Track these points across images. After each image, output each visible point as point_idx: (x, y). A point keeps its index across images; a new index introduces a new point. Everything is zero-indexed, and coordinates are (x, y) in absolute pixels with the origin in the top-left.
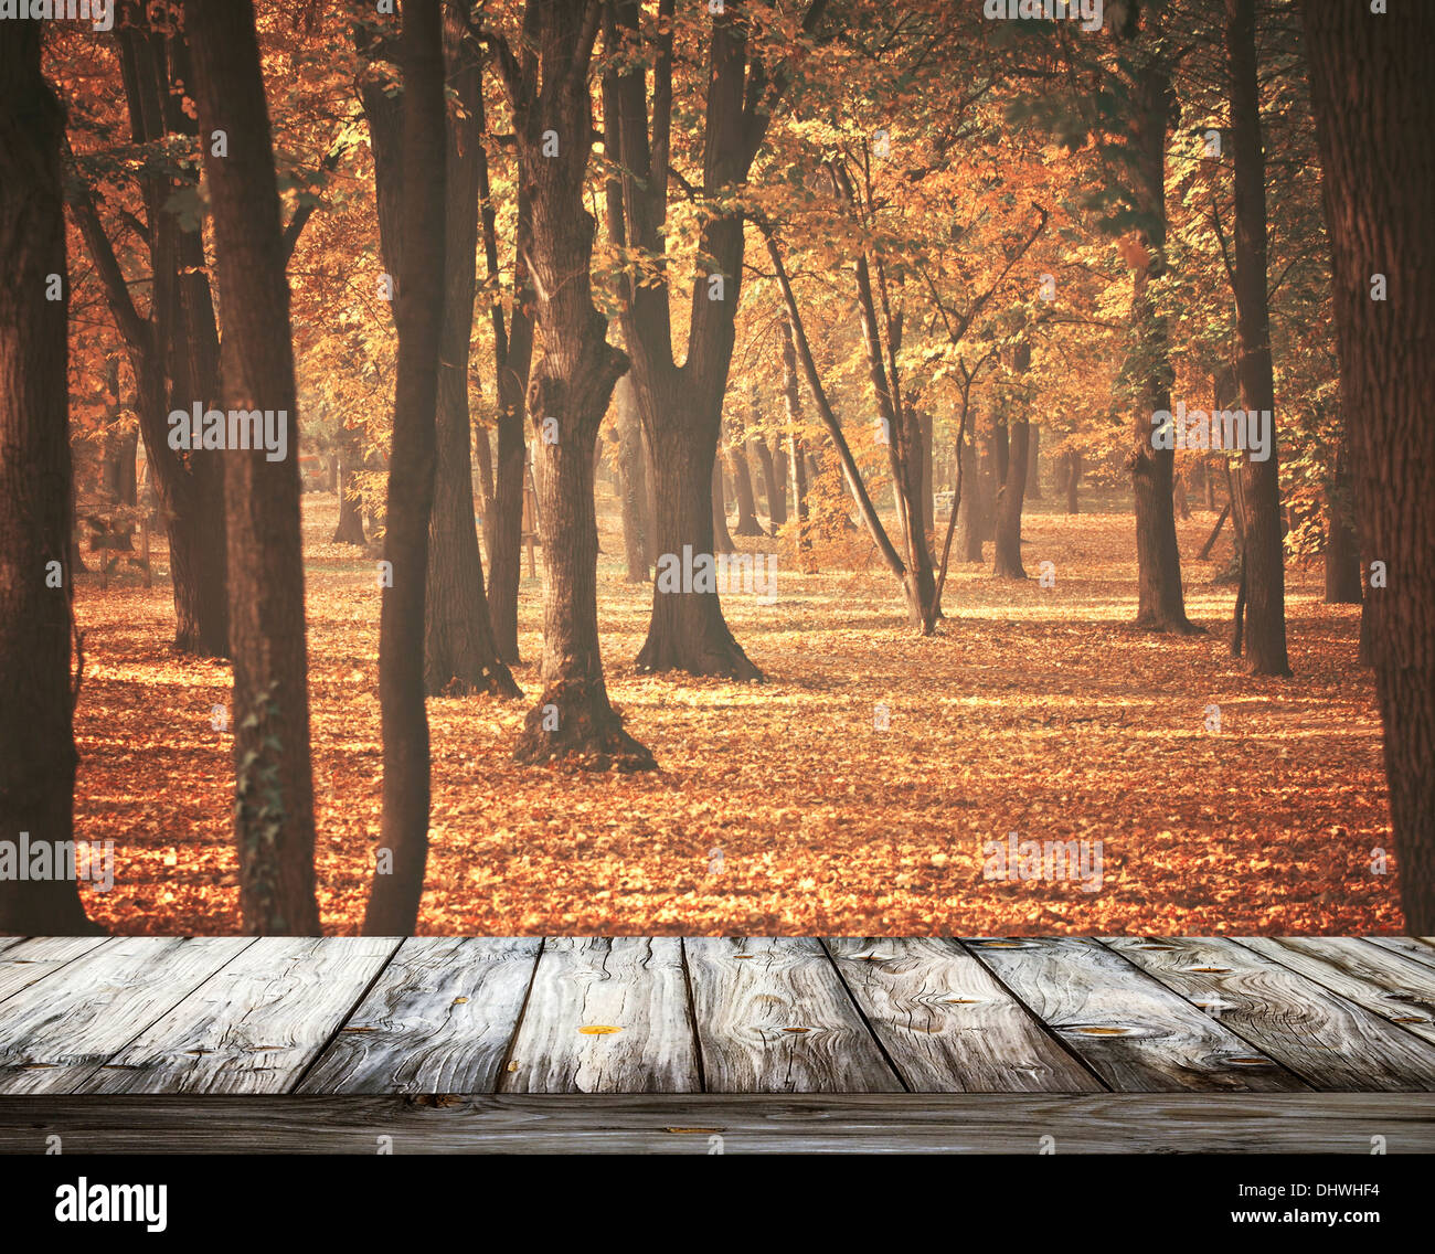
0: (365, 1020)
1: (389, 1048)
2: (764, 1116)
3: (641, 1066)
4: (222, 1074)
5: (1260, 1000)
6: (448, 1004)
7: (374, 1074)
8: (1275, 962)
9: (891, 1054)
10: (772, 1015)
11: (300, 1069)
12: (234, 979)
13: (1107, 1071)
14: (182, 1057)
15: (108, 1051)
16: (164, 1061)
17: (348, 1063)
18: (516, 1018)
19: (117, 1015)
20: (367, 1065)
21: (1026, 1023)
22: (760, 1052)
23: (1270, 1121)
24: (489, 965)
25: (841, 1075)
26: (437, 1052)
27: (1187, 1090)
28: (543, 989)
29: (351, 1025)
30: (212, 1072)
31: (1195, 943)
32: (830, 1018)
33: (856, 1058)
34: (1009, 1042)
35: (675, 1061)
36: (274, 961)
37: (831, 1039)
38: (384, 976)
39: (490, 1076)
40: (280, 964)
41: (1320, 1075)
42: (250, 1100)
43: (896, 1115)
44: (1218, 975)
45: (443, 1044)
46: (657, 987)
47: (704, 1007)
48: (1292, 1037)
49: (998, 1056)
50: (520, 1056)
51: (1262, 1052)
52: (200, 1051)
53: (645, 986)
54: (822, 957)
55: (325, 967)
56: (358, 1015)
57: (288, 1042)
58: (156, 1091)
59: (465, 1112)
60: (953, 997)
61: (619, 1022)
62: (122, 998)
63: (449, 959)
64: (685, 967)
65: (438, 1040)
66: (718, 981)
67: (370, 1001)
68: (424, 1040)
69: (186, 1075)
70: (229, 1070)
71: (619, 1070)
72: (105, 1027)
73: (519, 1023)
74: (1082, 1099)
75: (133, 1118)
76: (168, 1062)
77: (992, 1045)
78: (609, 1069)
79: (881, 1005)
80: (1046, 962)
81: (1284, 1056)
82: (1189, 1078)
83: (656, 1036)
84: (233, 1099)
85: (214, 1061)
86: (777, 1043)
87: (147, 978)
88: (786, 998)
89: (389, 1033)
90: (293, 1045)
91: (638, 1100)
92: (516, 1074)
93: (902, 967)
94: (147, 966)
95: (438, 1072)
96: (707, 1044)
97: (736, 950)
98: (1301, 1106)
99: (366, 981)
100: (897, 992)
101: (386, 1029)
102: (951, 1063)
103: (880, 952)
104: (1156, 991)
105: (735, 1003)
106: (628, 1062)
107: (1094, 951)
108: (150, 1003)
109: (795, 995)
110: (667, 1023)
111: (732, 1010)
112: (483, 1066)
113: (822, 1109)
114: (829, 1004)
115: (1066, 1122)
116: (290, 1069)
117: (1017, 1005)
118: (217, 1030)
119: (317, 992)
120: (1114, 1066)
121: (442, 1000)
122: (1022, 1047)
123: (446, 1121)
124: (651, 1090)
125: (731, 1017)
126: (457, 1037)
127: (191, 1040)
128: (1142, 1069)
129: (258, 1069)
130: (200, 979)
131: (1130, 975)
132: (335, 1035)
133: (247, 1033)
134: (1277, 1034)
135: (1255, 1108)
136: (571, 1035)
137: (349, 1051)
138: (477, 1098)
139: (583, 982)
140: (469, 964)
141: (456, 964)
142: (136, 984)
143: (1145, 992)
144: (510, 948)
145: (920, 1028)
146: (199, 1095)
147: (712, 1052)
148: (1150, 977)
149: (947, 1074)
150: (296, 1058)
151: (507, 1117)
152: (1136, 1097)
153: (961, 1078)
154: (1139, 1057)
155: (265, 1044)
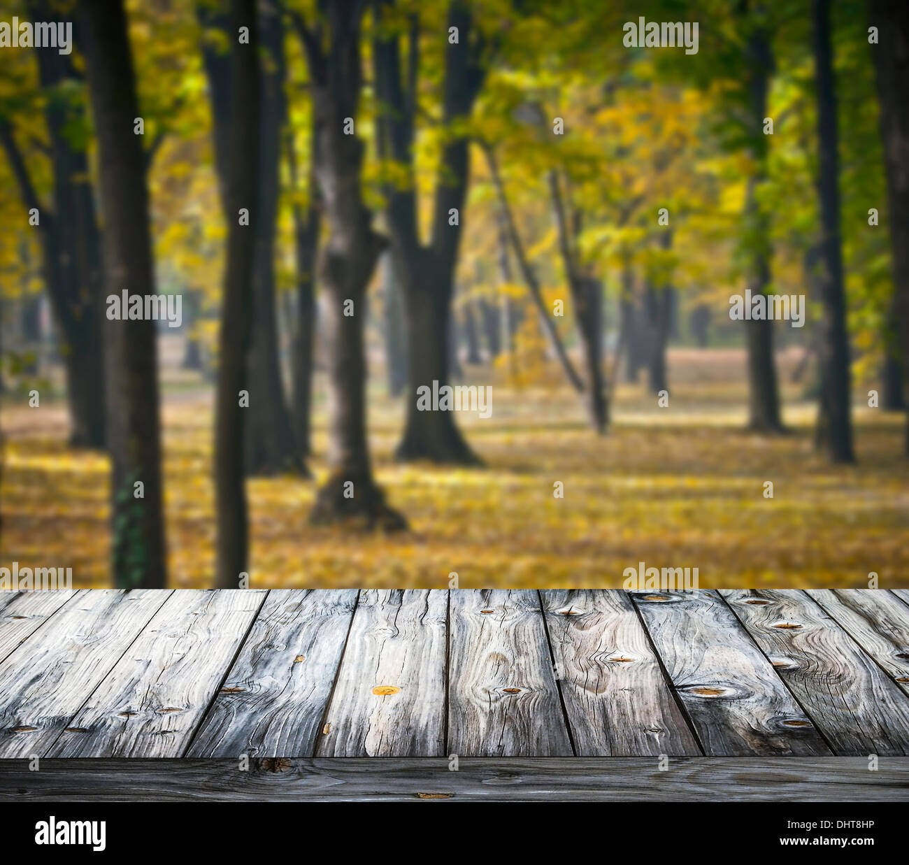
0: (236, 681)
1: (250, 709)
2: (480, 780)
3: (409, 729)
4: (141, 737)
5: (814, 659)
6: (291, 662)
7: (237, 738)
8: (831, 618)
9: (569, 717)
10: (498, 675)
11: (191, 732)
12: (155, 635)
13: (705, 733)
14: (116, 720)
15: (69, 713)
16: (104, 723)
17: (222, 725)
18: (333, 679)
19: (77, 674)
20: (234, 728)
21: (660, 684)
22: (486, 713)
23: (800, 786)
24: (320, 621)
25: (535, 738)
26: (280, 713)
27: (753, 755)
28: (354, 648)
29: (228, 686)
30: (135, 736)
31: (782, 596)
32: (535, 679)
33: (546, 719)
34: (646, 704)
35: (431, 723)
36: (182, 616)
37: (533, 700)
38: (252, 632)
39: (311, 739)
40: (186, 619)
41: (839, 738)
42: (157, 764)
43: (564, 779)
44: (791, 631)
45: (285, 706)
46: (427, 646)
47: (455, 667)
48: (827, 698)
49: (638, 719)
50: (332, 719)
51: (807, 714)
52: (128, 713)
53: (419, 644)
54: (538, 611)
55: (214, 623)
56: (232, 674)
57: (185, 702)
58: (98, 756)
59: (292, 777)
60: (617, 656)
61: (399, 684)
62: (82, 656)
63: (296, 614)
64: (448, 623)
65: (281, 701)
66: (468, 638)
67: (241, 660)
68: (272, 701)
69: (117, 738)
70: (146, 733)
71: (394, 732)
72: (69, 687)
73: (334, 683)
74: (685, 763)
75: (81, 783)
76: (107, 725)
77: (636, 707)
78: (387, 733)
79: (568, 666)
80: (683, 617)
81: (820, 718)
82: (756, 741)
83: (422, 696)
84: (145, 764)
85: (137, 723)
86: (498, 704)
87: (99, 635)
88: (509, 656)
89: (250, 694)
90: (188, 707)
91: (403, 764)
92: (328, 737)
93: (589, 623)
94: (99, 622)
95: (278, 734)
96: (453, 704)
97: (484, 604)
98: (821, 770)
99: (240, 637)
100: (582, 649)
101: (249, 690)
102: (607, 727)
103: (577, 606)
104: (750, 649)
105: (476, 660)
106: (400, 725)
107: (716, 605)
108: (99, 661)
109: (515, 654)
110: (430, 684)
111: (473, 671)
112: (308, 729)
113: (518, 774)
114: (536, 663)
115: (671, 787)
116: (184, 732)
117: (657, 664)
118: (141, 689)
119: (207, 650)
120: (710, 728)
121: (287, 658)
122: (654, 708)
123: (279, 785)
124: (412, 755)
125: (472, 676)
126: (295, 697)
127: (124, 701)
128: (727, 731)
129: (165, 732)
130: (132, 636)
131: (734, 631)
132: (216, 694)
133: (159, 694)
134: (820, 695)
135: (792, 773)
136: (367, 697)
137: (224, 712)
138: (301, 762)
139: (380, 640)
140: (308, 619)
141: (300, 620)
142: (91, 641)
143: (742, 650)
144: (336, 602)
145: (591, 690)
146: (125, 760)
147: (455, 714)
148: (748, 634)
149: (602, 736)
150: (188, 720)
151: (318, 782)
152: (718, 761)
153: (610, 741)
154: (727, 720)
155: (170, 705)
